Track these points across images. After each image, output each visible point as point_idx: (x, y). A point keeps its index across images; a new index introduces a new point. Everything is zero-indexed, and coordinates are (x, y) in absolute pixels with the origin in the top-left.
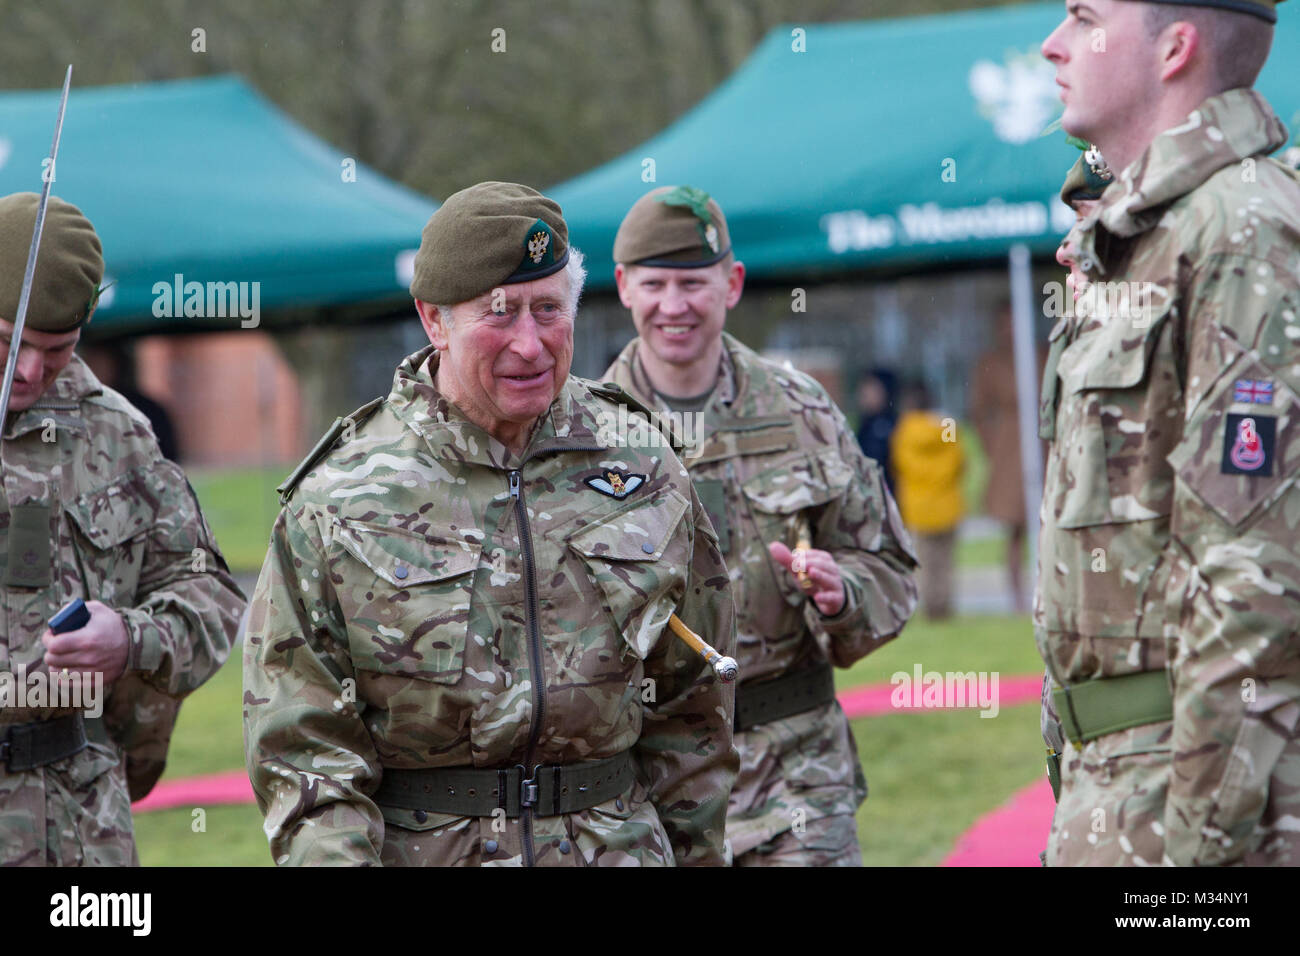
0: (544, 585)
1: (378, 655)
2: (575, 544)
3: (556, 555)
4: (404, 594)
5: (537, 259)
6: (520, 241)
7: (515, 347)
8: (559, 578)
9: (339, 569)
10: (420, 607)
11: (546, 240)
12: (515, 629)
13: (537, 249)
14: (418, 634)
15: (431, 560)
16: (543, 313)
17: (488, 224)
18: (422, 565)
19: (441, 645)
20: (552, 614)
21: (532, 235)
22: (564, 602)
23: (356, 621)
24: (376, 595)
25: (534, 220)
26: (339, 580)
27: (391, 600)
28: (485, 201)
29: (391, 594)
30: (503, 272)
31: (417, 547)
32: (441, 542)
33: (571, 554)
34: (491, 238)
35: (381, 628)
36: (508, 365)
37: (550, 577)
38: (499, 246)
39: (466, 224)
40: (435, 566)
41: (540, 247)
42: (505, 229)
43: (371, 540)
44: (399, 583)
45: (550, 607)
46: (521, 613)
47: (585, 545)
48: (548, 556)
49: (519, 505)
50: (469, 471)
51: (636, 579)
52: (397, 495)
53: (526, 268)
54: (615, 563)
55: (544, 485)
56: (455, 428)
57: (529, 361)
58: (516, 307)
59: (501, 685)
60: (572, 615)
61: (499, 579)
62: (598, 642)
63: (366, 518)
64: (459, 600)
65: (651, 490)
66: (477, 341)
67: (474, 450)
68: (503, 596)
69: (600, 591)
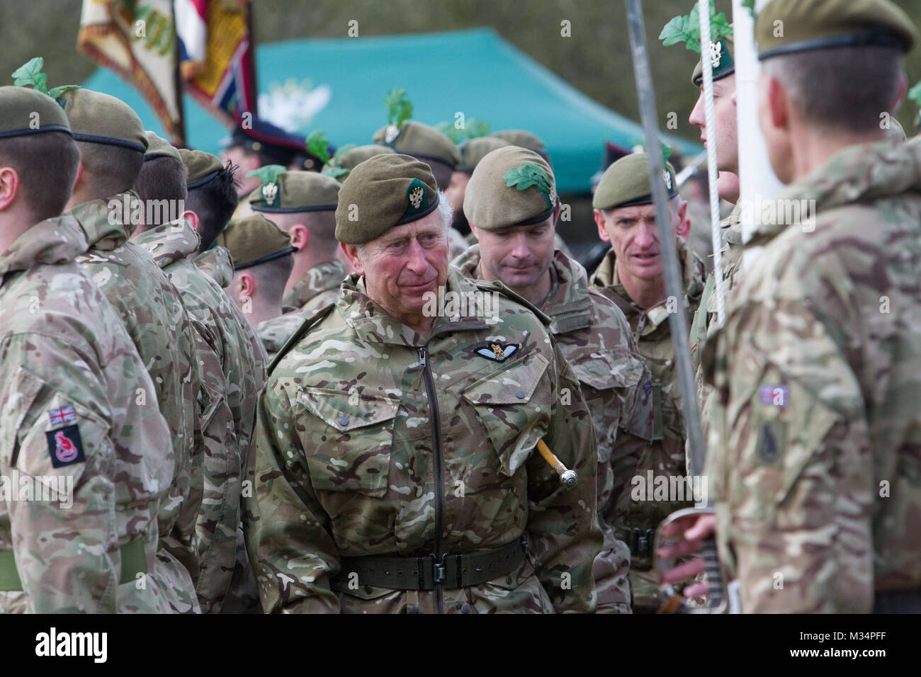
0: (445, 425)
1: (332, 479)
2: (467, 396)
3: (454, 403)
4: (347, 436)
5: (417, 206)
6: (403, 196)
7: (410, 266)
8: (455, 420)
9: (302, 422)
10: (359, 444)
11: (421, 192)
12: (425, 456)
13: (416, 199)
14: (357, 463)
15: (365, 411)
16: (426, 240)
17: (380, 186)
18: (358, 415)
19: (372, 471)
20: (451, 444)
21: (411, 191)
22: (458, 437)
23: (316, 457)
24: (328, 437)
25: (412, 179)
26: (302, 429)
27: (338, 441)
28: (378, 170)
29: (338, 436)
30: (395, 218)
31: (354, 404)
32: (372, 398)
33: (463, 403)
34: (384, 195)
35: (332, 460)
36: (406, 277)
37: (450, 419)
38: (390, 200)
39: (366, 188)
40: (367, 416)
41: (418, 197)
42: (392, 189)
43: (323, 400)
44: (342, 429)
45: (450, 440)
46: (430, 445)
47: (473, 396)
48: (447, 405)
49: (426, 371)
50: (390, 349)
51: (511, 417)
52: (342, 367)
53: (409, 213)
54: (496, 407)
55: (444, 355)
56: (377, 321)
57: (420, 274)
58: (407, 240)
59: (414, 495)
60: (465, 445)
61: (412, 423)
62: (482, 463)
63: (321, 385)
64: (385, 438)
65: (521, 354)
66: (384, 266)
67: (390, 335)
68: (416, 434)
69: (483, 429)
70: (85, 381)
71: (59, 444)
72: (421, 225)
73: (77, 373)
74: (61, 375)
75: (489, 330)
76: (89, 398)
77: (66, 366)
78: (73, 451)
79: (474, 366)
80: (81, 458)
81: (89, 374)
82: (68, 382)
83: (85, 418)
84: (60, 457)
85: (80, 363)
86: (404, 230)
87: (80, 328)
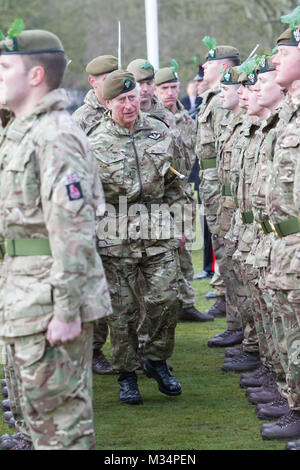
0: (140, 161)
1: (104, 180)
2: (147, 151)
3: (143, 153)
4: (109, 165)
6: (123, 83)
7: (126, 107)
8: (143, 159)
10: (113, 168)
11: (129, 82)
12: (134, 171)
13: (127, 84)
14: (112, 174)
15: (114, 157)
16: (131, 98)
18: (112, 158)
19: (118, 176)
20: (143, 167)
21: (125, 82)
22: (145, 164)
24: (102, 166)
25: (126, 78)
27: (106, 167)
29: (106, 165)
30: (120, 91)
31: (111, 155)
32: (116, 153)
33: (146, 153)
34: (117, 83)
35: (104, 174)
36: (125, 111)
38: (120, 85)
40: (115, 159)
42: (119, 81)
43: (100, 154)
44: (107, 163)
45: (142, 165)
46: (136, 167)
47: (149, 151)
48: (141, 154)
49: (133, 143)
50: (120, 136)
51: (161, 158)
52: (105, 143)
53: (125, 89)
54: (156, 154)
55: (138, 138)
56: (117, 127)
57: (129, 110)
58: (125, 98)
59: (132, 184)
60: (147, 167)
61: (130, 160)
62: (153, 173)
63: (99, 149)
64: (121, 165)
65: (163, 137)
66: (118, 107)
67: (122, 132)
68: (131, 164)
69: (153, 161)
70: (80, 162)
71: (72, 190)
72: (129, 93)
73: (77, 159)
74: (70, 159)
75: (151, 129)
76: (83, 170)
77: (72, 156)
78: (78, 194)
79: (148, 141)
80: (81, 197)
81: (81, 159)
82: (74, 163)
83: (83, 178)
84: (73, 196)
85: (77, 155)
86: (123, 95)
87: (76, 139)
